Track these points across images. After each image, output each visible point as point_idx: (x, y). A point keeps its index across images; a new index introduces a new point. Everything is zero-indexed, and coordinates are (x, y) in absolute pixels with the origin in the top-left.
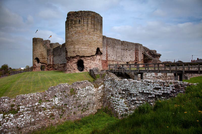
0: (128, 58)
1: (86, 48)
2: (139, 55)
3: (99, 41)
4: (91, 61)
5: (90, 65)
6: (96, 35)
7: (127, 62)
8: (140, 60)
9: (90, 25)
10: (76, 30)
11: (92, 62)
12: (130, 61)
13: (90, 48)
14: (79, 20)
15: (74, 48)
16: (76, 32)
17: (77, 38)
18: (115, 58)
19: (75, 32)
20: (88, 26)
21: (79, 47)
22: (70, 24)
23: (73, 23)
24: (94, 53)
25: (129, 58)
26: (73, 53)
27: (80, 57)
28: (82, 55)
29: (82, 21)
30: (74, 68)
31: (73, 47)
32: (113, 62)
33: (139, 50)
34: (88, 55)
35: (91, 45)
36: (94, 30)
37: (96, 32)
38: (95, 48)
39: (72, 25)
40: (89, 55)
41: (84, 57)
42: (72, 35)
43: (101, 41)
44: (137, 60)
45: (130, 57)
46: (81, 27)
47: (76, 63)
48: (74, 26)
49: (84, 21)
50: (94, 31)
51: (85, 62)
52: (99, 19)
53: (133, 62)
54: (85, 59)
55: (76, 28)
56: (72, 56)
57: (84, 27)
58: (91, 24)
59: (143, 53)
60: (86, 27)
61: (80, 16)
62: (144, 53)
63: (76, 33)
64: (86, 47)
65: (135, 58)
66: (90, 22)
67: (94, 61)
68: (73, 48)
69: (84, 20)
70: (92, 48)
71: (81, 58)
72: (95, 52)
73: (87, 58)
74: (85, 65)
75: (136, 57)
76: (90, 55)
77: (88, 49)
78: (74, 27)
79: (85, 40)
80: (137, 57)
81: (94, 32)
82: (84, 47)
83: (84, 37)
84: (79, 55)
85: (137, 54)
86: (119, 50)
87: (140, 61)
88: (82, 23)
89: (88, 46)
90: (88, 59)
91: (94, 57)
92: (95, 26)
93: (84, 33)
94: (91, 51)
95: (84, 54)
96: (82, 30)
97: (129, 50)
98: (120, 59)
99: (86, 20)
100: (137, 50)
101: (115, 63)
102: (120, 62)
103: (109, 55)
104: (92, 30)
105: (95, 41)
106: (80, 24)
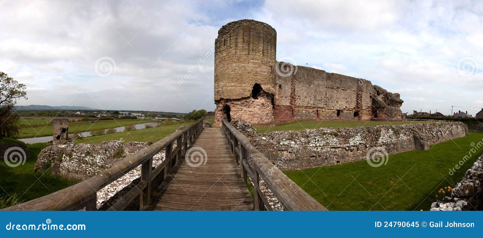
0: (340, 103)
1: (233, 86)
2: (363, 99)
3: (258, 72)
4: (242, 107)
5: (240, 114)
6: (252, 61)
7: (338, 109)
8: (364, 108)
9: (240, 45)
11: (245, 108)
12: (345, 108)
13: (239, 85)
14: (225, 39)
15: (218, 87)
17: (221, 69)
18: (312, 102)
20: (236, 46)
21: (223, 83)
24: (248, 94)
25: (344, 103)
28: (227, 98)
32: (308, 109)
33: (365, 90)
34: (235, 98)
35: (241, 79)
36: (247, 53)
37: (252, 56)
38: (249, 85)
40: (237, 98)
41: (230, 100)
43: (265, 72)
44: (359, 108)
45: (346, 101)
46: (227, 50)
47: (221, 110)
48: (218, 51)
49: (230, 40)
50: (249, 54)
51: (232, 109)
52: (261, 31)
53: (351, 111)
54: (233, 103)
55: (221, 54)
57: (231, 49)
58: (243, 42)
59: (371, 97)
60: (233, 48)
62: (373, 97)
64: (233, 84)
65: (356, 104)
66: (240, 40)
67: (249, 107)
69: (232, 38)
70: (244, 85)
71: (227, 102)
72: (249, 91)
73: (235, 102)
74: (232, 113)
75: (357, 102)
76: (241, 98)
77: (237, 86)
79: (232, 71)
80: (359, 101)
81: (248, 56)
82: (230, 84)
83: (230, 67)
84: (223, 97)
85: (359, 97)
86: (322, 89)
87: (364, 110)
88: (228, 44)
89: (236, 81)
90: (238, 104)
91: (248, 100)
92: (251, 46)
93: (230, 61)
94: (241, 91)
95: (230, 95)
96: (228, 56)
97: (343, 89)
98: (323, 104)
99: (235, 37)
100: (360, 91)
101: (311, 111)
102: (324, 110)
103: (299, 96)
104: (244, 53)
105: (250, 72)
106: (225, 46)
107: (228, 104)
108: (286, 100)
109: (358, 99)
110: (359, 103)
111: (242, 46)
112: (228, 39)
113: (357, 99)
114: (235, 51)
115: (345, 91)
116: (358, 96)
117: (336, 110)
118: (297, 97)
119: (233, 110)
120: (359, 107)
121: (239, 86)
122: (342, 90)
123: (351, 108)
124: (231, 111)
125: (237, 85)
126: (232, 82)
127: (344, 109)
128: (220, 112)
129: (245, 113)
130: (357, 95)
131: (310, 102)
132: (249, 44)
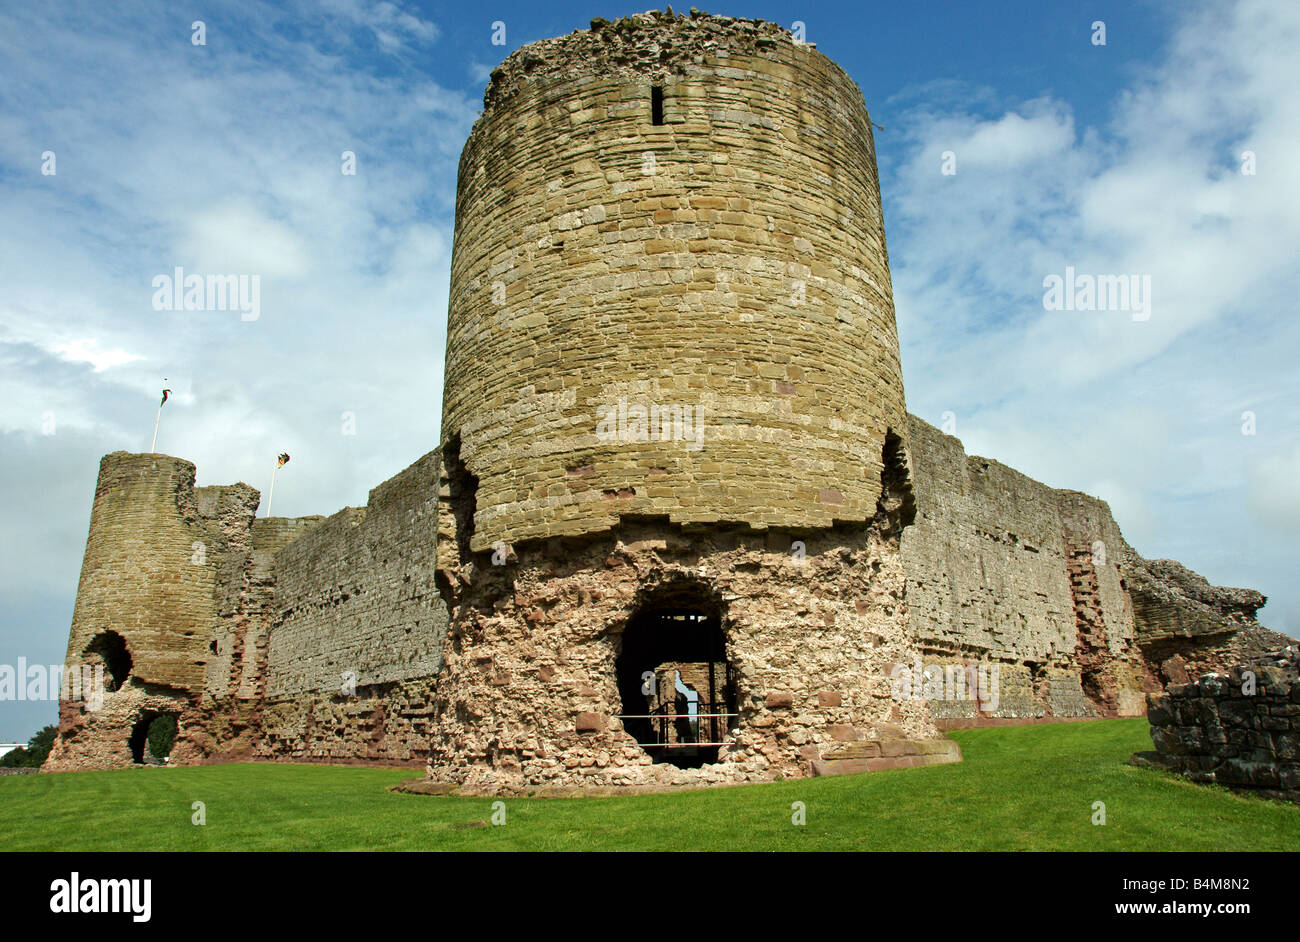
0: (1030, 622)
1: (760, 420)
2: (1100, 598)
4: (827, 603)
6: (855, 271)
7: (1032, 658)
9: (785, 151)
10: (620, 190)
11: (844, 614)
12: (1049, 650)
13: (806, 420)
14: (656, 87)
15: (575, 420)
16: (618, 208)
17: (628, 281)
18: (944, 616)
19: (600, 211)
20: (762, 148)
23: (581, 117)
24: (863, 499)
25: (1041, 622)
26: (576, 490)
27: (684, 544)
29: (694, 90)
30: (582, 706)
31: (568, 399)
34: (785, 520)
36: (831, 215)
37: (852, 241)
38: (863, 431)
39: (564, 138)
41: (729, 534)
42: (556, 257)
44: (1094, 650)
45: (1045, 609)
46: (686, 155)
47: (607, 633)
48: (585, 148)
49: (711, 97)
50: (838, 225)
53: (1067, 666)
54: (754, 568)
55: (613, 174)
56: (549, 529)
57: (717, 157)
58: (802, 137)
59: (1124, 585)
60: (738, 154)
63: (608, 226)
64: (760, 406)
65: (1076, 631)
66: (780, 120)
68: (568, 413)
70: (836, 424)
73: (772, 559)
74: (748, 655)
75: (1080, 615)
77: (793, 427)
78: (584, 166)
79: (744, 306)
80: (1090, 613)
81: (834, 231)
82: (736, 405)
83: (722, 277)
84: (659, 506)
85: (1083, 585)
86: (967, 540)
88: (697, 118)
89: (785, 388)
90: (796, 579)
91: (858, 551)
93: (721, 229)
94: (828, 465)
95: (739, 493)
96: (694, 196)
97: (1027, 543)
98: (981, 627)
99: (747, 94)
100: (1083, 553)
106: (667, 128)
107: (702, 570)
109: (1081, 598)
110: (1091, 622)
111: (796, 158)
113: (1077, 603)
114: (756, 175)
115: (1034, 556)
116: (1079, 584)
117: (1025, 662)
119: (756, 626)
120: (1094, 644)
121: (811, 431)
122: (1027, 548)
123: (1068, 651)
124: (739, 634)
125: (793, 417)
126: (756, 387)
127: (1048, 656)
128: (598, 652)
129: (854, 653)
130: (1073, 575)
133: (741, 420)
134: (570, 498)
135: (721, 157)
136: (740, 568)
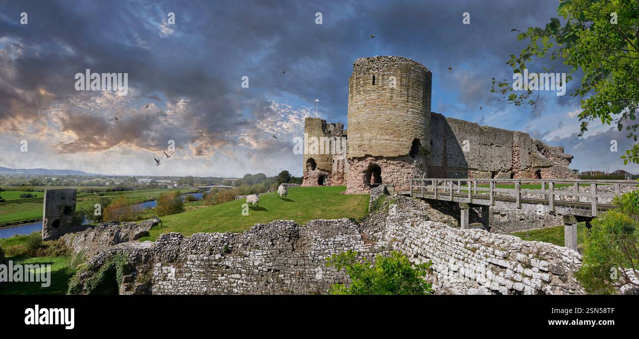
0: (494, 162)
1: (388, 140)
3: (418, 124)
4: (398, 168)
5: (396, 176)
6: (410, 110)
7: (493, 170)
8: (522, 168)
9: (396, 88)
10: (367, 98)
11: (401, 169)
12: (500, 168)
13: (395, 139)
14: (374, 77)
15: (360, 139)
16: (367, 102)
17: (368, 116)
18: (464, 162)
19: (364, 102)
21: (372, 135)
22: (354, 85)
23: (362, 82)
24: (406, 151)
25: (498, 163)
28: (377, 155)
30: (360, 182)
32: (460, 171)
33: (522, 145)
34: (390, 155)
35: (398, 132)
36: (406, 100)
37: (411, 104)
38: (408, 140)
39: (360, 86)
40: (393, 155)
41: (381, 158)
42: (358, 110)
44: (516, 168)
45: (501, 160)
46: (378, 91)
47: (364, 172)
48: (362, 89)
49: (383, 79)
50: (408, 102)
51: (384, 169)
53: (506, 172)
54: (386, 162)
55: (366, 95)
56: (356, 156)
58: (401, 84)
59: (529, 153)
60: (387, 91)
61: (377, 68)
63: (365, 105)
64: (387, 137)
65: (512, 164)
67: (406, 168)
68: (359, 137)
69: (385, 77)
70: (401, 139)
71: (376, 160)
72: (408, 147)
73: (389, 161)
74: (383, 175)
75: (514, 160)
76: (397, 156)
78: (362, 93)
79: (386, 120)
80: (516, 160)
82: (383, 137)
83: (382, 115)
84: (370, 153)
85: (516, 154)
86: (475, 146)
87: (523, 170)
88: (380, 84)
89: (392, 134)
90: (393, 164)
92: (410, 91)
94: (398, 146)
95: (382, 152)
96: (379, 100)
97: (497, 145)
98: (476, 164)
100: (518, 146)
101: (464, 173)
102: (477, 172)
103: (450, 155)
104: (402, 99)
105: (409, 123)
106: (375, 86)
107: (377, 163)
108: (437, 160)
109: (515, 157)
111: (399, 89)
112: (380, 78)
114: (390, 94)
115: (499, 148)
117: (491, 171)
118: (449, 156)
119: (385, 171)
121: (396, 141)
123: (507, 168)
124: (382, 173)
125: (393, 139)
126: (387, 134)
127: (500, 170)
128: (363, 174)
130: (513, 152)
131: (462, 162)
132: (408, 89)
133: (383, 140)
134: (359, 151)
135: (384, 92)
136: (384, 162)
